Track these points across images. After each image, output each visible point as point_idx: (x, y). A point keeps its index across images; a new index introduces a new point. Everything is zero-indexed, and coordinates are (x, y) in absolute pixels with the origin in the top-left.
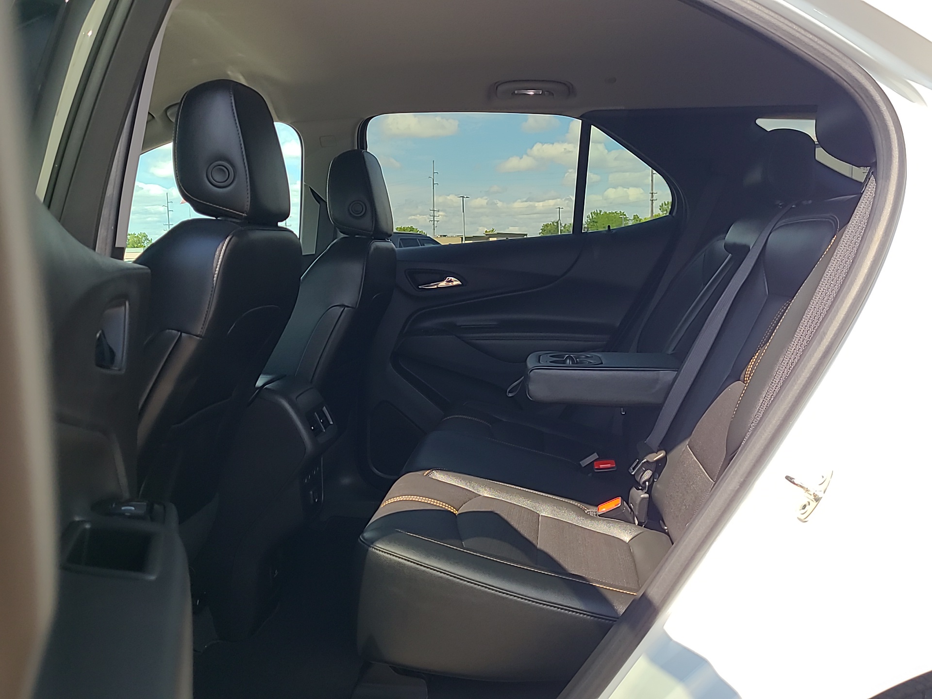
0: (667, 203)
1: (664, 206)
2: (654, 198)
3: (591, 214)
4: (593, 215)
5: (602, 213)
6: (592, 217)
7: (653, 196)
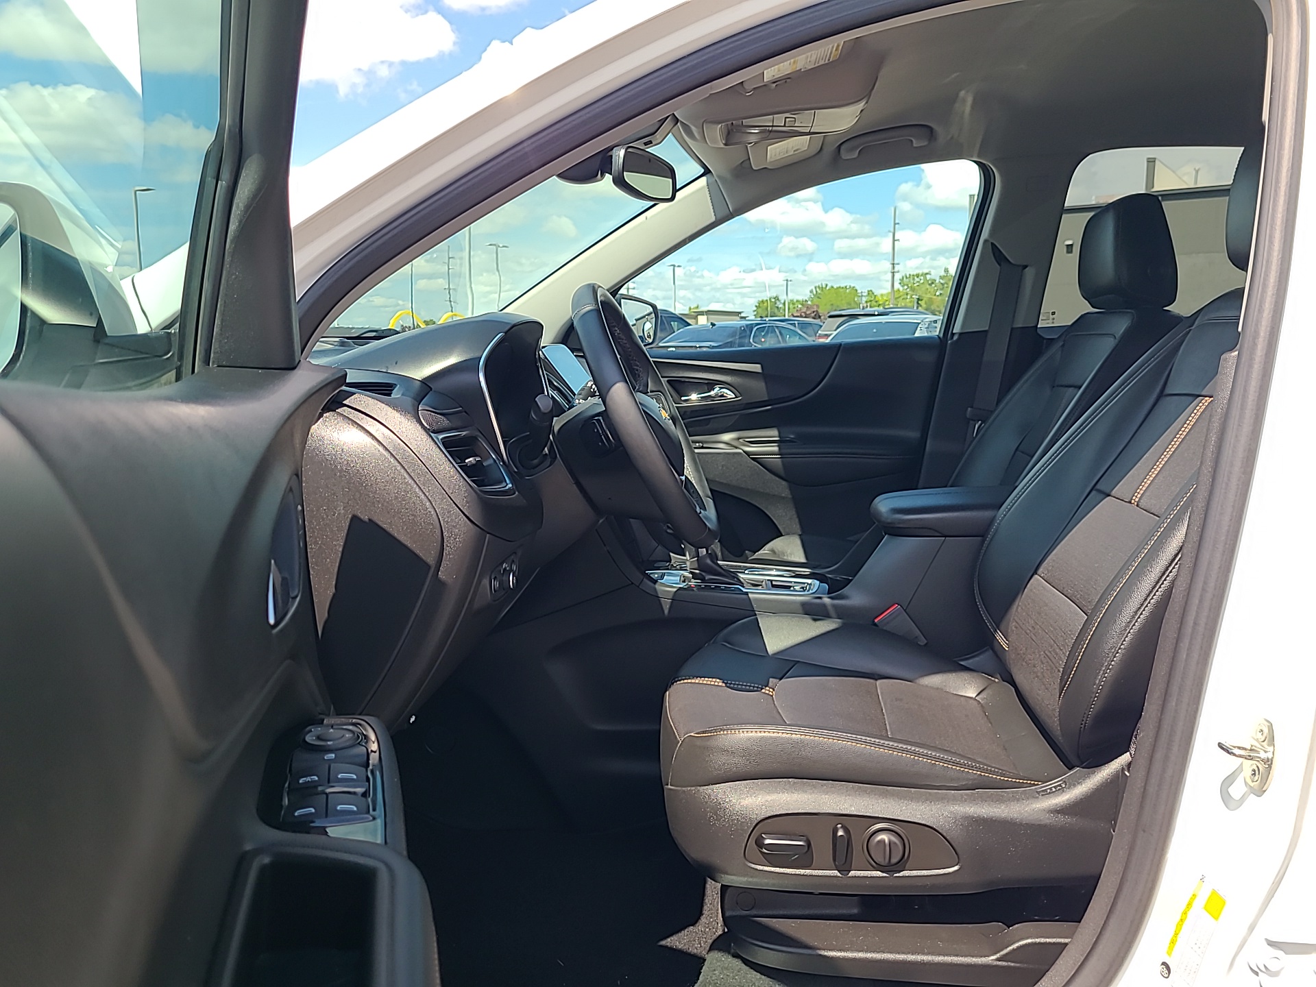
0: (908, 276)
1: (905, 278)
2: (896, 270)
3: (816, 288)
4: (818, 290)
5: (828, 288)
6: (816, 291)
7: (894, 268)
